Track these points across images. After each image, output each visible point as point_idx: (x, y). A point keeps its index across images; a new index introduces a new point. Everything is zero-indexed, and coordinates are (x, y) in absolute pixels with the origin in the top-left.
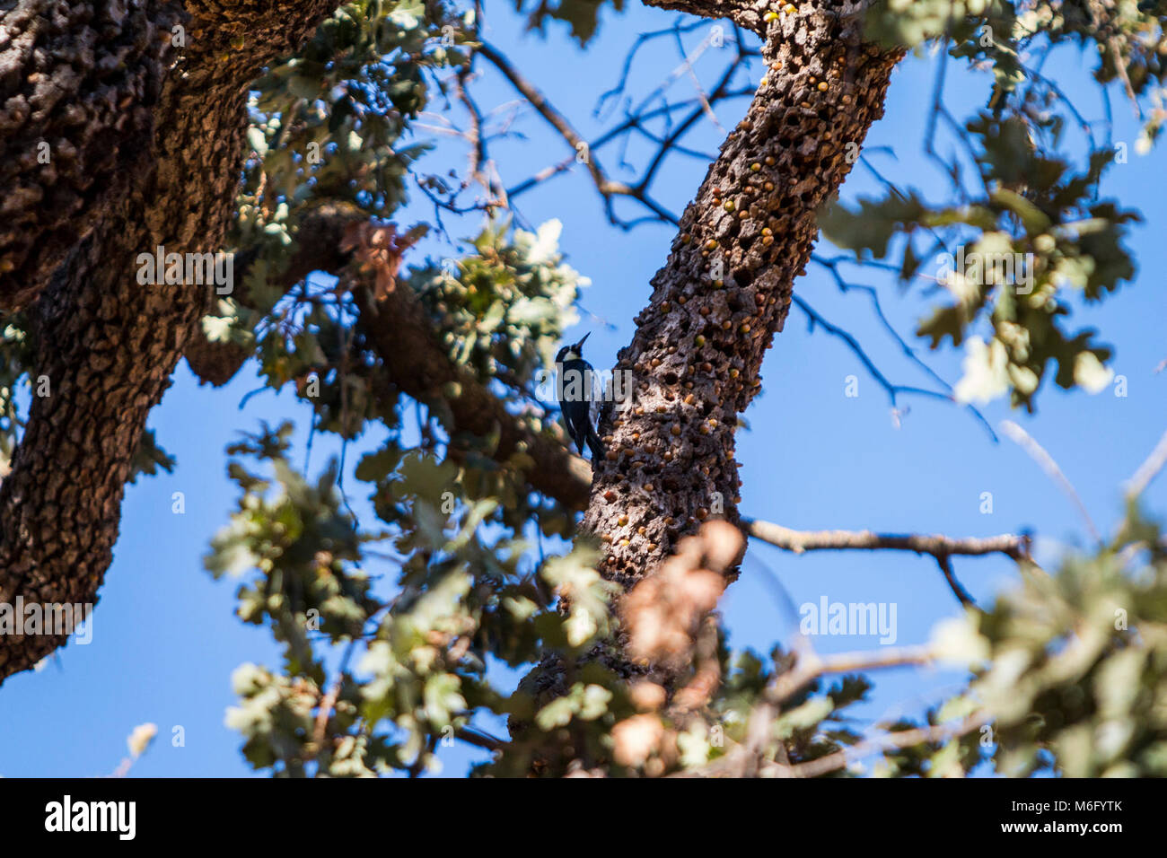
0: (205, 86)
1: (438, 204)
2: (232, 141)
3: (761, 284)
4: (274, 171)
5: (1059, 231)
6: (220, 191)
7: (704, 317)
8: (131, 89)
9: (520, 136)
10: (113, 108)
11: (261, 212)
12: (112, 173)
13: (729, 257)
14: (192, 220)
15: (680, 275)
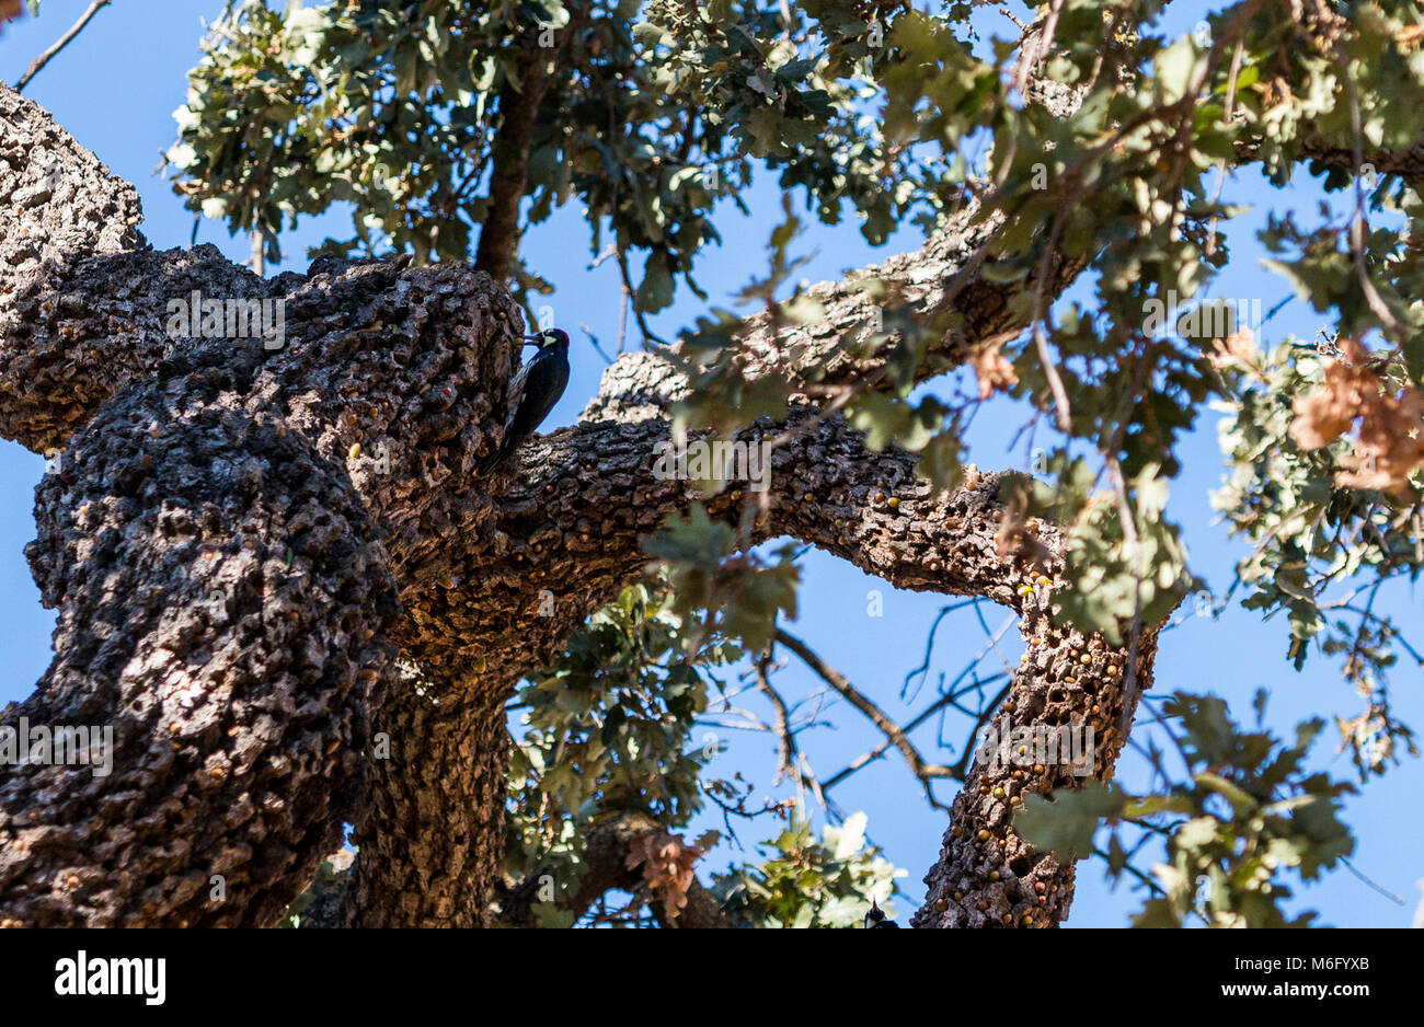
0: (458, 711)
1: (726, 809)
2: (493, 765)
3: (1040, 873)
4: (555, 790)
5: (1268, 811)
6: (486, 818)
7: (983, 911)
8: (337, 734)
9: (828, 724)
10: (319, 755)
11: (545, 833)
12: (324, 822)
13: (1004, 847)
14: (459, 852)
15: (954, 870)
